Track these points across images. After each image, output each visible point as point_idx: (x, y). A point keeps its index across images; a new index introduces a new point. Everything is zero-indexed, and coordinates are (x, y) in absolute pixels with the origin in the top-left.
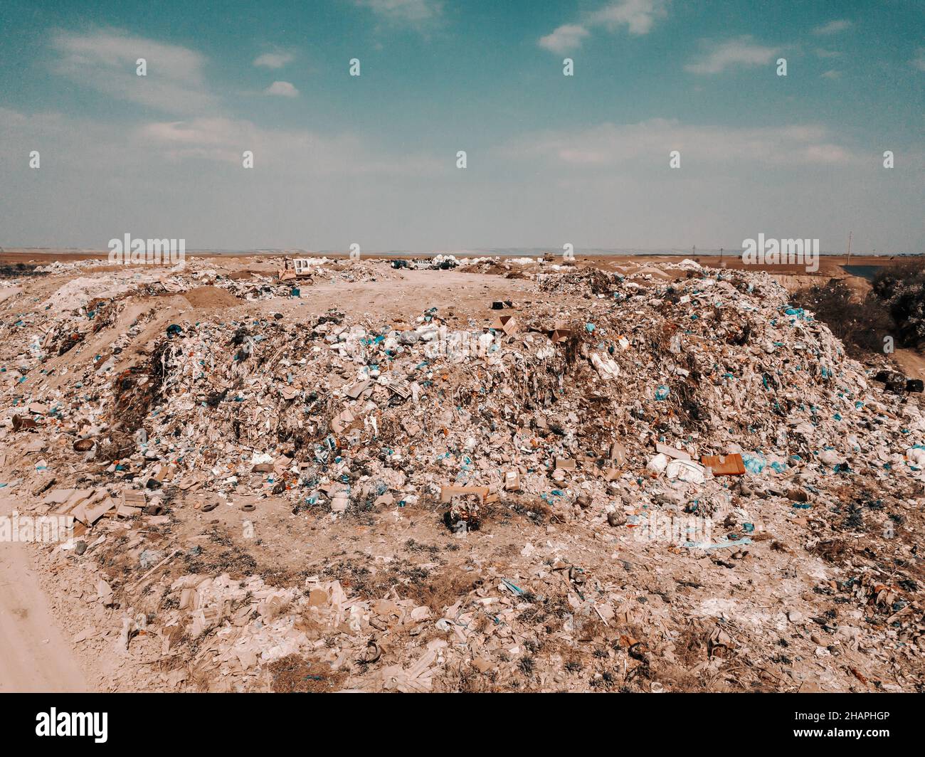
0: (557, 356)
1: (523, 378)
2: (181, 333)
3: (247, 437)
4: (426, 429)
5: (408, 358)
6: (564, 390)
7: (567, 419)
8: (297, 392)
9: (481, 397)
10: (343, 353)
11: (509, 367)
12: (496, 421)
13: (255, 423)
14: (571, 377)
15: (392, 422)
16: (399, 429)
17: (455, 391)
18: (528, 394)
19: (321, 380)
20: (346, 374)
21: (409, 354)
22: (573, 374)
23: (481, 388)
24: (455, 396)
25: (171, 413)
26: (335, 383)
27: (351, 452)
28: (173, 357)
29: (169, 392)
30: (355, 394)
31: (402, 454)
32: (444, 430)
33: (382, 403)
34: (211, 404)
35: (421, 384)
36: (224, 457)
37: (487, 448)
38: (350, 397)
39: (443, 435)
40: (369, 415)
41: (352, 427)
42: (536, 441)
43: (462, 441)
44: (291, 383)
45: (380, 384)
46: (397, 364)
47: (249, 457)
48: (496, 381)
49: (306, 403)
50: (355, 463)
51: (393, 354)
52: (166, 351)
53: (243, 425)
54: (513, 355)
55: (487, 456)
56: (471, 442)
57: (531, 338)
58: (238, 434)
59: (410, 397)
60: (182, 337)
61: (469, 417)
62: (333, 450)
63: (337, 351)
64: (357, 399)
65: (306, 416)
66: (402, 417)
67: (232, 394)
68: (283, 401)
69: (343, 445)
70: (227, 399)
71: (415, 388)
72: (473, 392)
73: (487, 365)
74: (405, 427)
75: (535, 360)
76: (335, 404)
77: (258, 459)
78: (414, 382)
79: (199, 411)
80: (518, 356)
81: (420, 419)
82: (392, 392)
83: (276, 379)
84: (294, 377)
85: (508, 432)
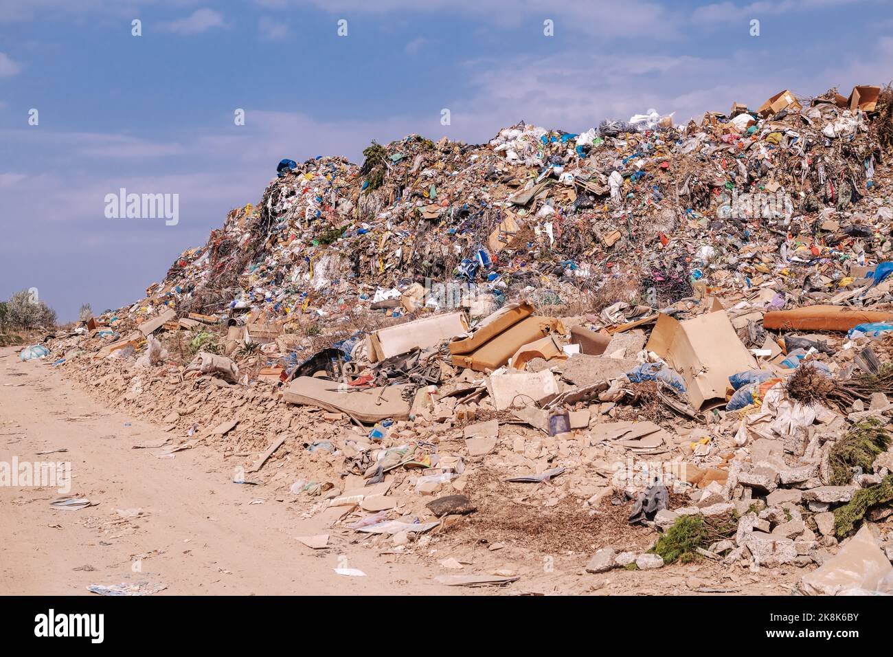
0: (860, 131)
1: (799, 167)
3: (370, 273)
4: (631, 238)
5: (610, 152)
6: (875, 183)
7: (875, 218)
8: (442, 210)
10: (511, 155)
11: (776, 151)
12: (750, 228)
13: (381, 250)
15: (577, 231)
16: (589, 239)
17: (681, 185)
18: (810, 190)
19: (477, 191)
20: (515, 182)
21: (612, 147)
23: (725, 182)
24: (682, 192)
25: (274, 263)
26: (498, 194)
27: (511, 267)
28: (284, 199)
29: (274, 242)
30: (524, 200)
31: (592, 271)
32: (660, 238)
33: (565, 208)
34: (326, 242)
35: (625, 178)
36: (335, 298)
37: (732, 260)
38: (517, 206)
39: (660, 245)
40: (543, 223)
41: (517, 241)
42: (820, 248)
43: (692, 251)
44: (435, 199)
45: (563, 186)
46: (592, 161)
47: (371, 296)
48: (754, 174)
49: (455, 224)
50: (515, 278)
51: (586, 150)
52: (274, 192)
53: (364, 253)
54: (784, 133)
55: (732, 268)
56: (706, 251)
57: (816, 113)
58: (356, 269)
59: (607, 194)
60: (297, 174)
61: (704, 222)
62: (486, 267)
63: (503, 153)
64: (526, 206)
65: (452, 237)
66: (594, 220)
67: (352, 227)
68: (421, 222)
69: (501, 261)
70: (345, 234)
71: (615, 179)
72: (712, 187)
73: (738, 150)
74: (599, 235)
75: (820, 138)
76: (494, 216)
77: (381, 295)
78: (615, 173)
79: (309, 251)
80: (790, 133)
81: (622, 222)
82: (580, 190)
83: (414, 196)
84: (439, 190)
85: (772, 241)
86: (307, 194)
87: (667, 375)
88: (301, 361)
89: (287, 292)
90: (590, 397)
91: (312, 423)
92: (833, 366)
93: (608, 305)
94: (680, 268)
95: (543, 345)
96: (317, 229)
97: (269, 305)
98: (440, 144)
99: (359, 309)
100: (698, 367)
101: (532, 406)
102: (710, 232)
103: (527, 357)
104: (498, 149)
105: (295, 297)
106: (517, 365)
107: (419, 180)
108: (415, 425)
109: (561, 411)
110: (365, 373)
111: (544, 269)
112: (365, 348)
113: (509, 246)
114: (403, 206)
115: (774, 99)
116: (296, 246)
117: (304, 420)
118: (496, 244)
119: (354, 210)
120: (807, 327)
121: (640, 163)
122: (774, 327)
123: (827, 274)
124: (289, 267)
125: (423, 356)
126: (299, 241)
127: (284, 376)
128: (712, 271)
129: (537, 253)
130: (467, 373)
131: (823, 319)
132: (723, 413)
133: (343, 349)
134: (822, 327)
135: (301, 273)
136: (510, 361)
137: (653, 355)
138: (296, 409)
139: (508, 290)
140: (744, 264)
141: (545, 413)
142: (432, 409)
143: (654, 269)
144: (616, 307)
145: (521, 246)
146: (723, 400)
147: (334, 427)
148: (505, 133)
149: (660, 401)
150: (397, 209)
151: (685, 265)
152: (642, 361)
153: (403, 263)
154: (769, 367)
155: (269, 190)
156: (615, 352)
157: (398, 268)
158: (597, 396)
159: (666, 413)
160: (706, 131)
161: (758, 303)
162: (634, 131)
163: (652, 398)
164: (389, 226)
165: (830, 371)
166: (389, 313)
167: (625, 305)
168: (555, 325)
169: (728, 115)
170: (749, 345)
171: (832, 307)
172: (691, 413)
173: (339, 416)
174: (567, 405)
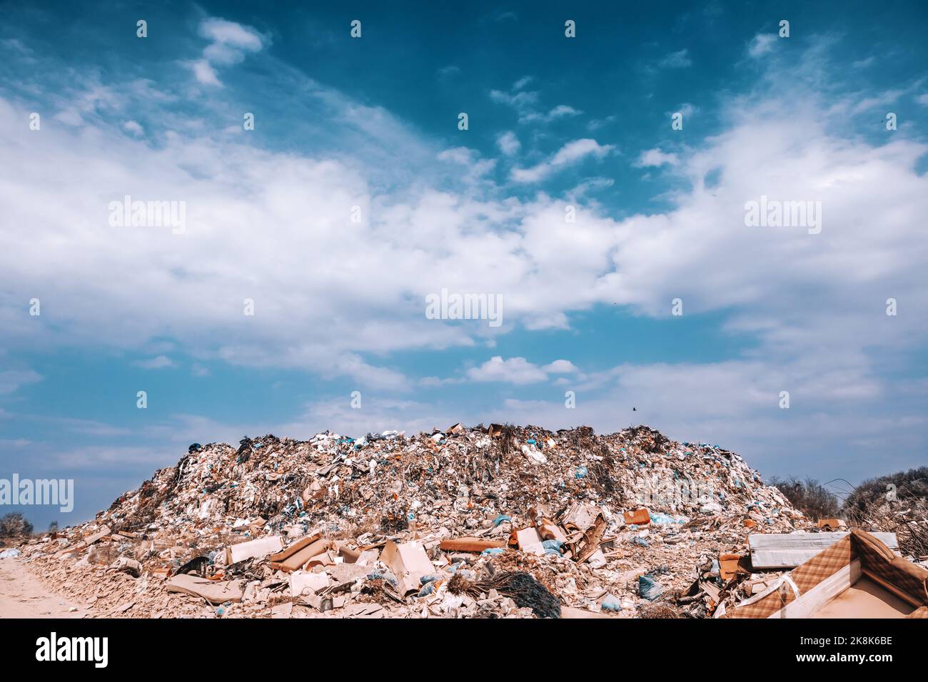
0: (493, 446)
1: (464, 462)
2: (200, 449)
3: (234, 510)
4: (379, 496)
5: (372, 449)
6: (499, 472)
7: (499, 489)
8: (279, 476)
9: (428, 475)
10: (320, 448)
11: (453, 453)
12: (439, 492)
13: (242, 497)
14: (506, 463)
15: (351, 490)
16: (357, 495)
17: (406, 468)
18: (469, 474)
19: (300, 466)
20: (320, 462)
21: (373, 447)
22: (508, 461)
23: (428, 468)
24: (406, 472)
25: (178, 502)
26: (311, 469)
27: (314, 509)
28: (190, 465)
29: (180, 490)
30: (324, 472)
31: (357, 513)
32: (394, 496)
33: (345, 478)
34: (210, 491)
35: (378, 463)
36: (211, 524)
37: (430, 509)
38: (321, 475)
39: (394, 500)
40: (333, 485)
41: (318, 494)
42: (473, 504)
43: (409, 504)
44: (276, 470)
45: (345, 465)
46: (362, 453)
47: (233, 524)
48: (442, 464)
49: (286, 484)
50: (315, 515)
51: (359, 447)
52: (185, 461)
53: (232, 498)
54: (457, 445)
55: (429, 513)
56: (416, 504)
57: (473, 435)
58: (227, 508)
59: (368, 471)
60: (200, 452)
61: (417, 488)
62: (300, 508)
63: (316, 447)
64: (325, 476)
65: (283, 491)
66: (360, 485)
67: (227, 483)
68: (267, 482)
69: (308, 506)
70: (223, 487)
71: (373, 464)
72: (421, 470)
73: (435, 452)
74: (362, 493)
75: (475, 448)
76: (307, 480)
77: (239, 523)
78: (373, 460)
79: (200, 496)
80: (461, 445)
81: (375, 487)
82: (354, 468)
83: (265, 467)
84: (279, 465)
85: (450, 499)
86: (204, 463)
87: (388, 576)
88: (182, 564)
89: (183, 519)
90: (346, 589)
91: (182, 604)
92: (473, 573)
93: (361, 534)
94: (402, 513)
95: (323, 558)
96: (207, 483)
97: (170, 527)
98: (282, 440)
99: (224, 531)
100: (405, 572)
101: (313, 594)
102: (419, 494)
103: (314, 564)
104: (313, 444)
105: (187, 523)
106: (307, 569)
107: (269, 458)
108: (244, 606)
109: (329, 597)
110: (219, 572)
111: (331, 510)
112: (222, 556)
113: (314, 497)
114: (258, 473)
115: (453, 427)
116: (193, 493)
117: (176, 603)
118: (307, 496)
119: (230, 474)
120: (462, 549)
121: (386, 456)
122: (446, 548)
123: (476, 518)
124: (186, 505)
125: (255, 562)
126: (195, 490)
127: (170, 573)
128: (419, 515)
129: (329, 501)
130: (279, 573)
131: (470, 545)
132: (415, 599)
133: (209, 557)
134: (469, 549)
135: (193, 509)
136: (304, 566)
137: (382, 564)
138: (173, 595)
139: (311, 523)
140: (436, 511)
141: (319, 598)
142: (255, 596)
143: (389, 513)
144: (365, 535)
145: (320, 497)
146: (417, 591)
147: (195, 606)
148: (318, 436)
149: (383, 591)
150: (255, 474)
151: (405, 511)
152: (376, 567)
153: (253, 504)
154: (441, 572)
155: (182, 460)
156: (361, 562)
157: (251, 507)
158: (349, 588)
159: (386, 598)
160: (420, 441)
161: (438, 535)
162: (384, 439)
163: (380, 589)
164: (248, 483)
165: (471, 576)
166: (241, 533)
167: (371, 534)
168: (331, 545)
169: (431, 433)
170: (432, 559)
171: (474, 538)
172: (399, 598)
173: (199, 599)
174: (333, 594)
